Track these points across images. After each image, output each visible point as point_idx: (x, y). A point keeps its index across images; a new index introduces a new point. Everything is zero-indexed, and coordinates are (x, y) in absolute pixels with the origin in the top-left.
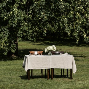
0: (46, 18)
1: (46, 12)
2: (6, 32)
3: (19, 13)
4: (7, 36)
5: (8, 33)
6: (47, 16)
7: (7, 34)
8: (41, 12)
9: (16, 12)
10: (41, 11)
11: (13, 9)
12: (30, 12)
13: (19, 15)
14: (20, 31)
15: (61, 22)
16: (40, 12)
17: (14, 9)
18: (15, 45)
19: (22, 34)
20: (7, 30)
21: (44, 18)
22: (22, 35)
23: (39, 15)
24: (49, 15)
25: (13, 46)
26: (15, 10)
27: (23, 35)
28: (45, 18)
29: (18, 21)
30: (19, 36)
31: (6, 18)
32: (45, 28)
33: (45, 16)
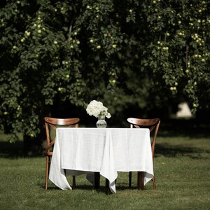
2: (14, 84)
3: (47, 34)
4: (16, 94)
5: (20, 88)
6: (117, 42)
9: (40, 31)
12: (76, 33)
13: (46, 38)
14: (50, 81)
15: (154, 56)
16: (101, 31)
17: (35, 25)
18: (37, 118)
20: (17, 80)
21: (109, 47)
22: (56, 92)
24: (123, 40)
25: (32, 119)
26: (37, 27)
27: (59, 92)
28: (112, 48)
29: (44, 54)
30: (48, 93)
31: (14, 49)
32: (113, 72)
33: (113, 42)
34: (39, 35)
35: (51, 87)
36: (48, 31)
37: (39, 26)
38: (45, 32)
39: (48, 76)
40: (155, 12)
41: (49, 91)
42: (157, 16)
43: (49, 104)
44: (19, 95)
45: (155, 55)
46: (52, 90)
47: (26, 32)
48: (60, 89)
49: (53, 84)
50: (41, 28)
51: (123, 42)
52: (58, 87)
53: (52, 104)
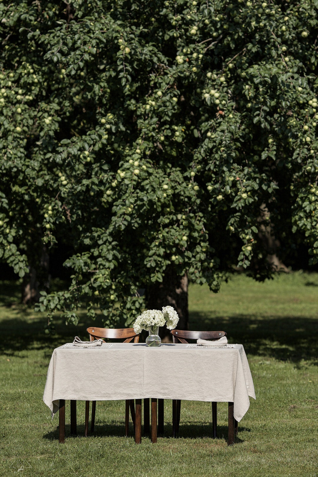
0: (244, 196)
1: (248, 174)
2: (105, 250)
3: (150, 174)
4: (107, 264)
5: (114, 255)
6: (249, 188)
7: (110, 257)
8: (227, 174)
9: (137, 172)
10: (225, 169)
11: (128, 161)
12: (193, 174)
13: (147, 182)
14: (158, 246)
15: (305, 211)
16: (224, 172)
17: (131, 161)
18: (141, 301)
19: (167, 256)
20: (110, 243)
21: (237, 198)
22: (168, 262)
23: (217, 186)
24: (260, 185)
25: (134, 303)
26: (132, 165)
27: (173, 262)
28: (241, 198)
29: (144, 205)
30: (154, 265)
31: (108, 196)
32: (247, 234)
33: (243, 189)
34: (135, 178)
35: (159, 256)
36: (151, 171)
37: (136, 163)
38: (147, 172)
39: (154, 239)
40: (306, 143)
41: (155, 261)
42: (309, 150)
43: (157, 281)
44: (112, 267)
45: (308, 209)
46: (160, 259)
47: (119, 171)
48: (173, 258)
49: (162, 251)
50: (140, 166)
51: (260, 188)
52: (171, 254)
53: (161, 280)
